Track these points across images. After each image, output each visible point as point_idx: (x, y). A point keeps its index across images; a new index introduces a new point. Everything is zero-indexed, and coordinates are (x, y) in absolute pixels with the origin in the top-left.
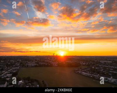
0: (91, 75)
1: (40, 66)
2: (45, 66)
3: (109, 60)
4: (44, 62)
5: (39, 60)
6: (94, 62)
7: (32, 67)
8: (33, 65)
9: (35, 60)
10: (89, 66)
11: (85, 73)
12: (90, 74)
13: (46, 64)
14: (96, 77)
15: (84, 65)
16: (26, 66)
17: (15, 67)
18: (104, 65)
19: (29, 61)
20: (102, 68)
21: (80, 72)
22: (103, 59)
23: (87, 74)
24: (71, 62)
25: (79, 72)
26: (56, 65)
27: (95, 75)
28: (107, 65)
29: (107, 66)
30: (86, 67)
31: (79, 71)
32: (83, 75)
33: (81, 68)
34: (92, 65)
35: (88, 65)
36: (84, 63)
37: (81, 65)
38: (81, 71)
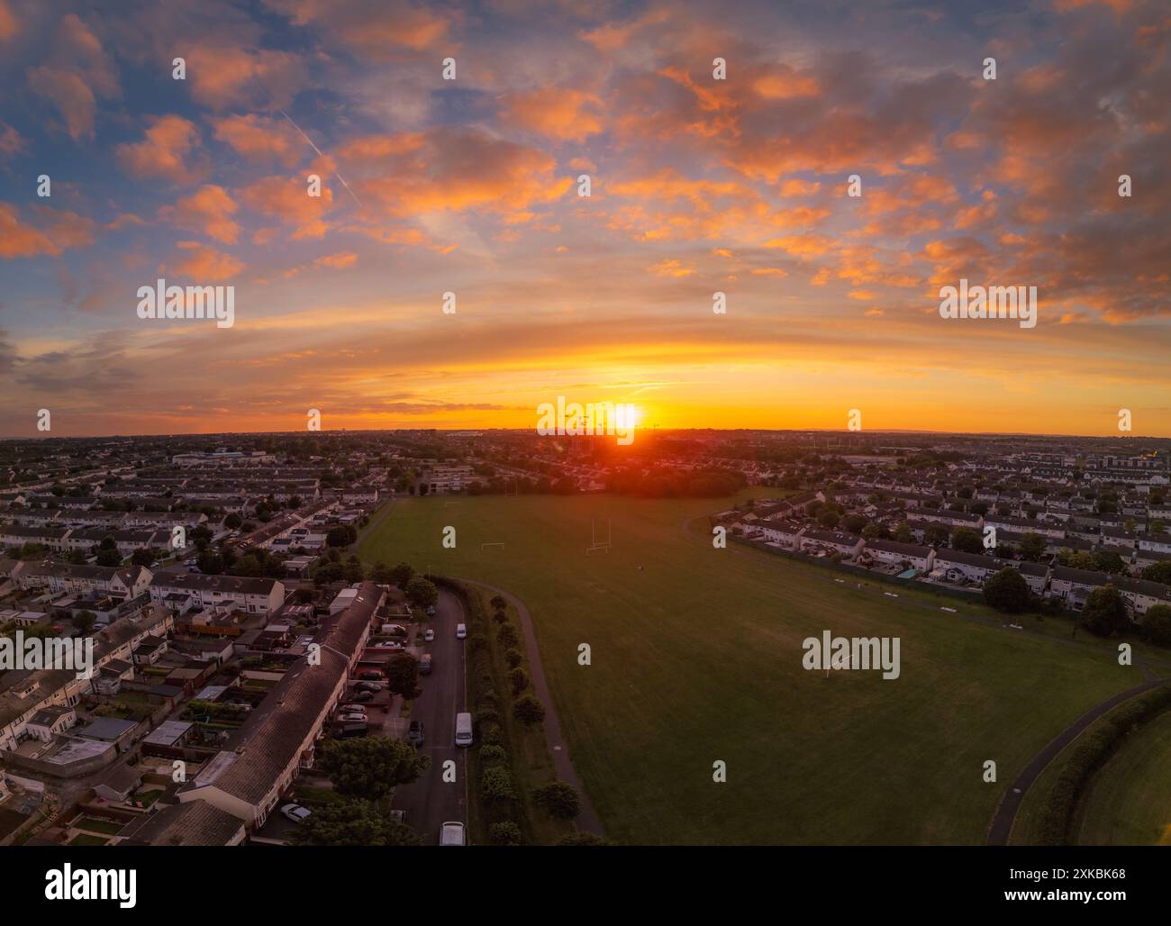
0: (820, 547)
1: (498, 489)
2: (525, 488)
3: (883, 453)
4: (521, 464)
5: (497, 452)
6: (816, 461)
7: (451, 492)
8: (457, 483)
9: (478, 454)
10: (793, 489)
11: (781, 536)
12: (813, 542)
13: (535, 480)
14: (849, 557)
15: (764, 483)
16: (417, 491)
17: (358, 491)
18: (870, 479)
19: (441, 460)
20: (864, 497)
21: (747, 529)
22: (856, 448)
23: (791, 538)
24: (688, 467)
25: (740, 532)
26: (592, 483)
27: (839, 548)
28: (885, 480)
29: (887, 484)
30: (781, 494)
31: (743, 522)
32: (770, 550)
33: (750, 503)
34: (809, 481)
35: (791, 484)
36: (763, 469)
37: (747, 485)
38: (754, 523)
